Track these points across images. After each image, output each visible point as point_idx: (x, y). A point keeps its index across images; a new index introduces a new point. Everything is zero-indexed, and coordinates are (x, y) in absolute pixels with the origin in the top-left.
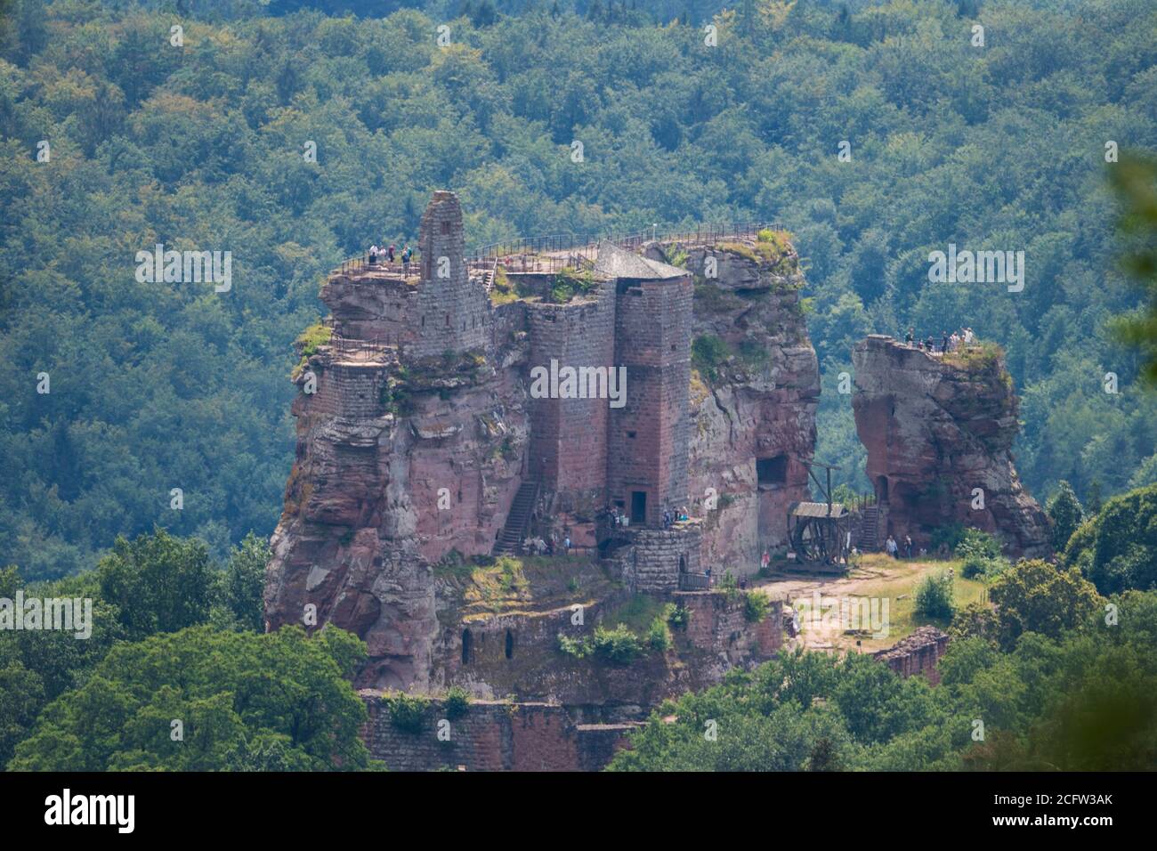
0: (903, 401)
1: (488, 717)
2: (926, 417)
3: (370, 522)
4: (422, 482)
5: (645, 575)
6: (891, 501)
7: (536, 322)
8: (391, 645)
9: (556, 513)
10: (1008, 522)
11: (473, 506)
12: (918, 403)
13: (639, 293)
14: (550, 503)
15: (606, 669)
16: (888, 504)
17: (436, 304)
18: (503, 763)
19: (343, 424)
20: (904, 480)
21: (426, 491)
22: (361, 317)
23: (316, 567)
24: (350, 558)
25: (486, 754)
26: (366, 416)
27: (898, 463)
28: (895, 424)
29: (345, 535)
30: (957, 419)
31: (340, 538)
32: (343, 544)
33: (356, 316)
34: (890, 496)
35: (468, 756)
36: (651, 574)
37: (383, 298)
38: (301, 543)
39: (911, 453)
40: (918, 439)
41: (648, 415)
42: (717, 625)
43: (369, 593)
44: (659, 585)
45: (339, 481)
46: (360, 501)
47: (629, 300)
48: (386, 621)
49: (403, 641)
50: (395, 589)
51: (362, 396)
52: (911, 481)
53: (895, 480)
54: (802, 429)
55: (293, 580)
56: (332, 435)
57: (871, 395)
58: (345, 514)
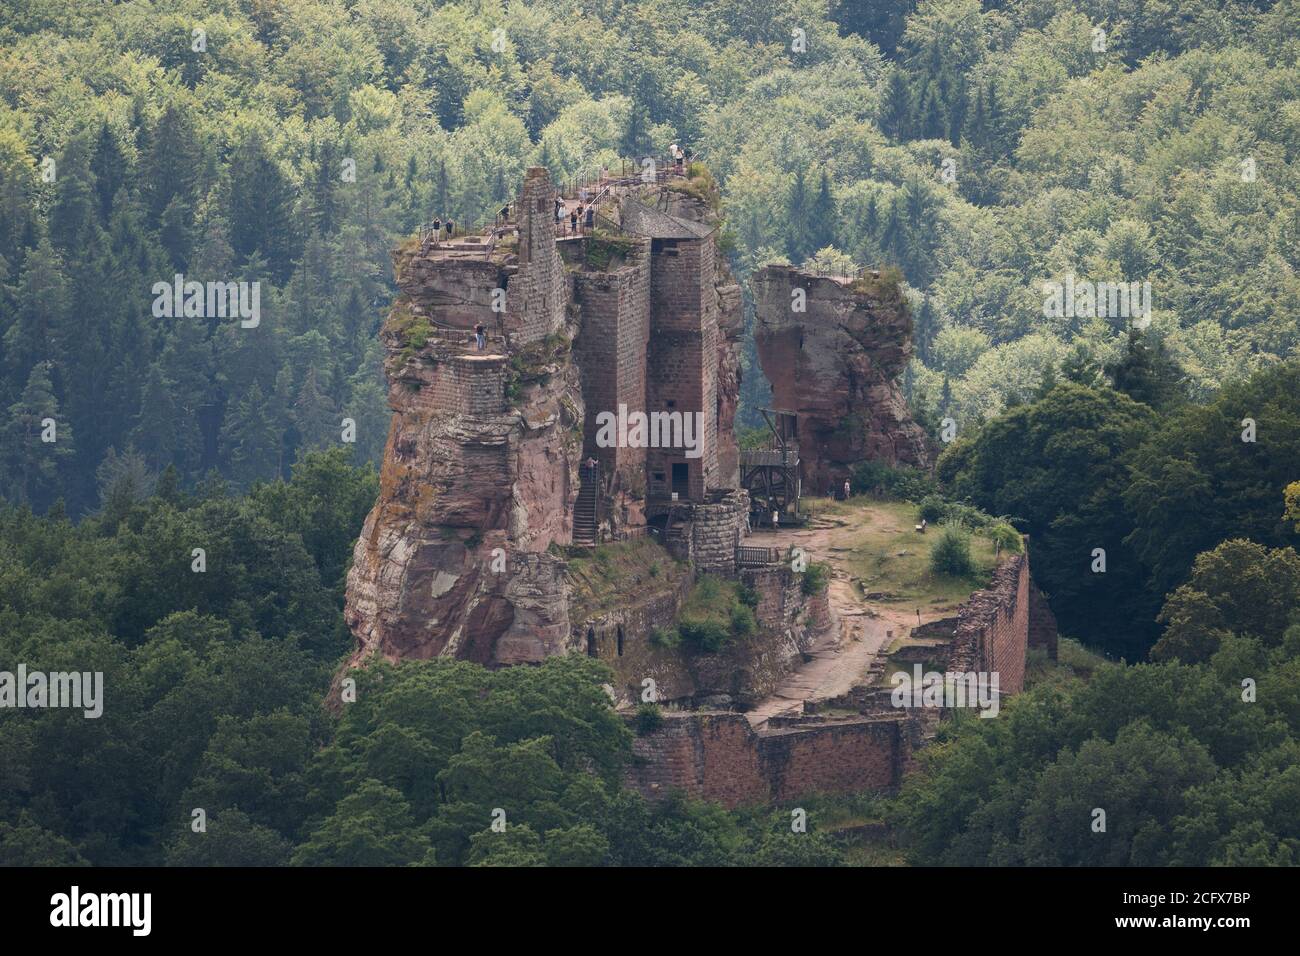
0: (813, 333)
1: (682, 731)
2: (840, 349)
3: (499, 524)
4: (528, 475)
5: (704, 553)
6: (802, 437)
7: (589, 293)
8: (529, 652)
9: (615, 493)
10: (906, 451)
11: (561, 495)
12: (830, 335)
13: (675, 254)
14: (609, 482)
15: (694, 659)
16: (798, 441)
17: (536, 288)
18: (696, 777)
19: (471, 422)
20: (816, 416)
21: (531, 484)
22: (443, 301)
23: (441, 573)
24: (481, 562)
25: (680, 769)
26: (492, 412)
27: (808, 398)
28: (804, 358)
29: (472, 537)
30: (867, 349)
31: (467, 542)
32: (470, 548)
33: (439, 301)
34: (800, 432)
35: (662, 772)
36: (710, 551)
37: (471, 282)
38: (424, 547)
39: (824, 387)
40: (830, 373)
41: (688, 382)
42: (784, 602)
43: (502, 598)
44: (718, 562)
45: (467, 482)
46: (487, 501)
47: (665, 262)
48: (521, 626)
49: (543, 647)
50: (535, 593)
51: (488, 392)
52: (823, 416)
53: (806, 415)
54: (731, 371)
55: (417, 587)
56: (458, 434)
57: (776, 327)
58: (472, 517)
